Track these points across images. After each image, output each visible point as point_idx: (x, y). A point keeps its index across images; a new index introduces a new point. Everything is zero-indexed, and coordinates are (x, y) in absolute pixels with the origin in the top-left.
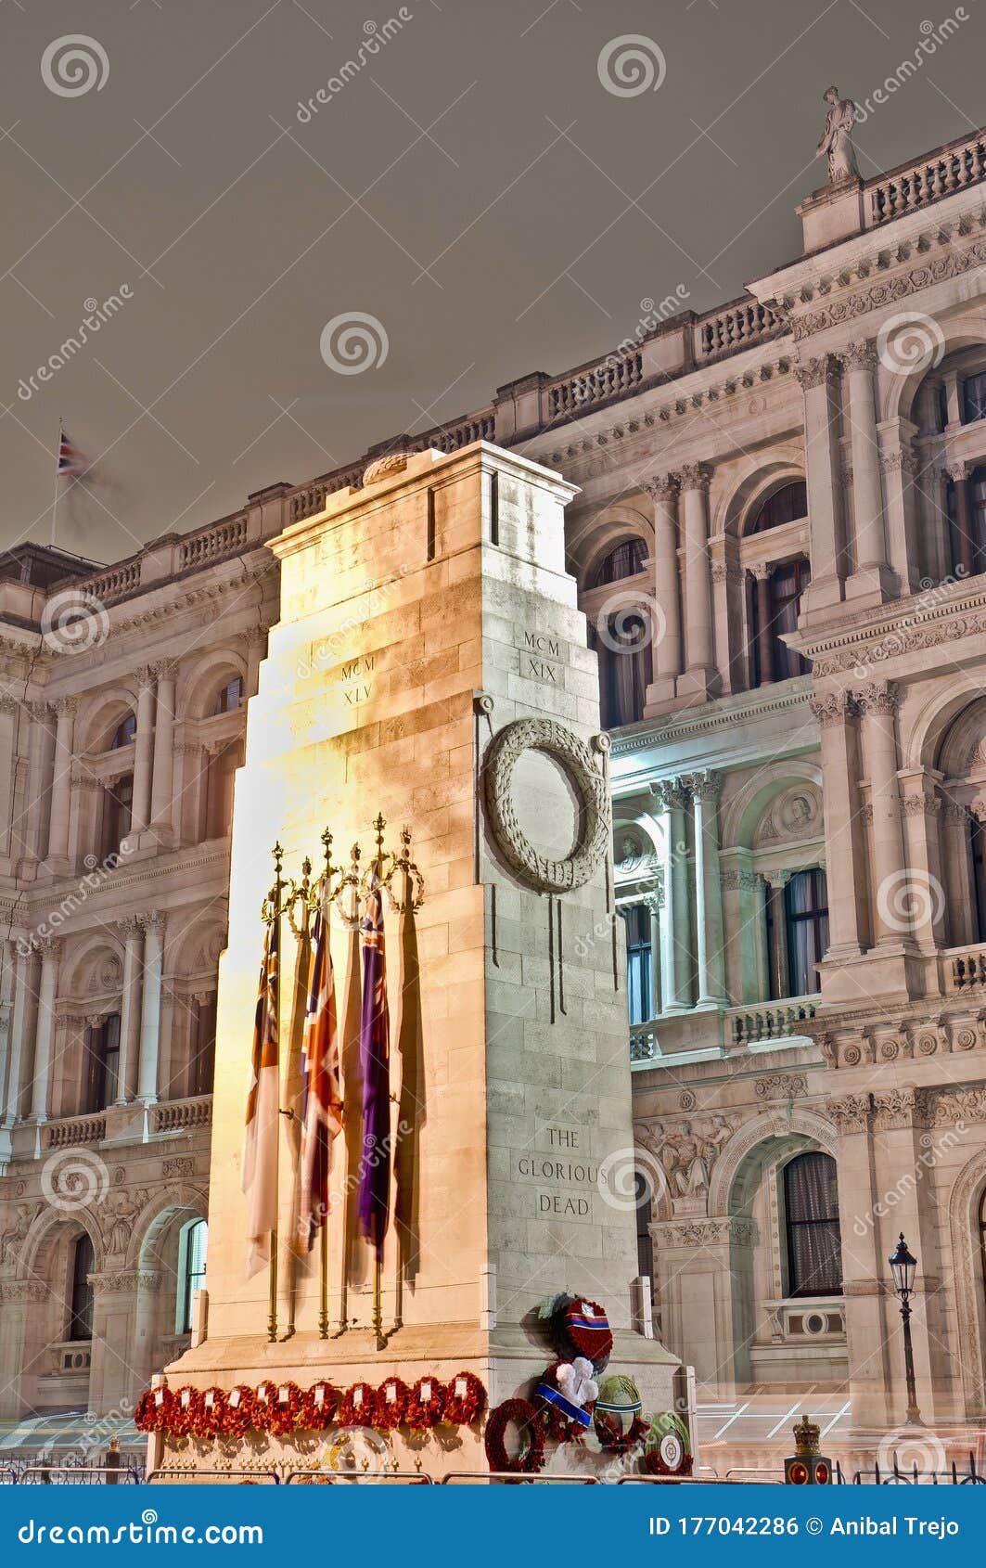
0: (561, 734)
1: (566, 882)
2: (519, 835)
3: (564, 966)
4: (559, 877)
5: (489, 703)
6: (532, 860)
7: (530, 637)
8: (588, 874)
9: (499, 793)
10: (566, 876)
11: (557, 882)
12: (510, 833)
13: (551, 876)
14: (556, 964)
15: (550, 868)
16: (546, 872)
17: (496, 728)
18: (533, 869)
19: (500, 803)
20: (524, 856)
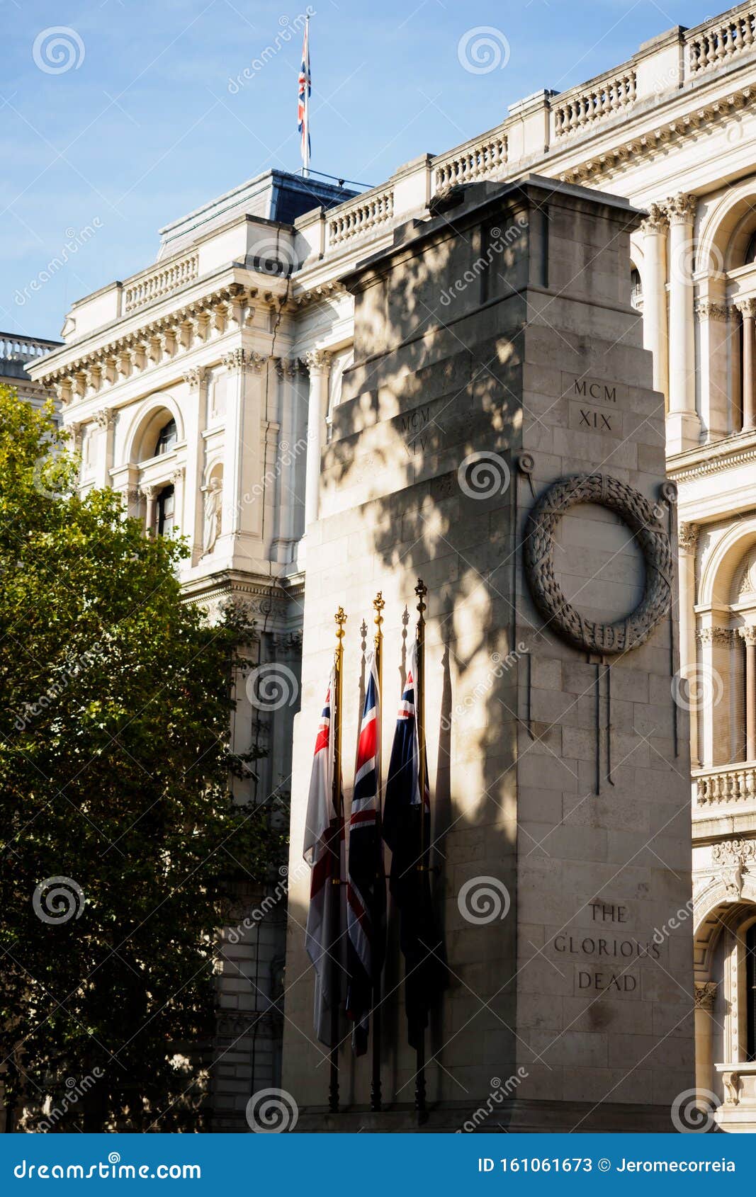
0: (614, 487)
1: (616, 645)
2: (560, 600)
3: (613, 736)
4: (607, 641)
5: (528, 463)
6: (576, 625)
7: (581, 385)
8: (643, 636)
9: (536, 556)
10: (617, 639)
11: (606, 647)
12: (549, 598)
13: (598, 640)
14: (603, 733)
15: (598, 633)
16: (593, 637)
17: (538, 486)
18: (577, 636)
19: (538, 567)
20: (566, 621)
